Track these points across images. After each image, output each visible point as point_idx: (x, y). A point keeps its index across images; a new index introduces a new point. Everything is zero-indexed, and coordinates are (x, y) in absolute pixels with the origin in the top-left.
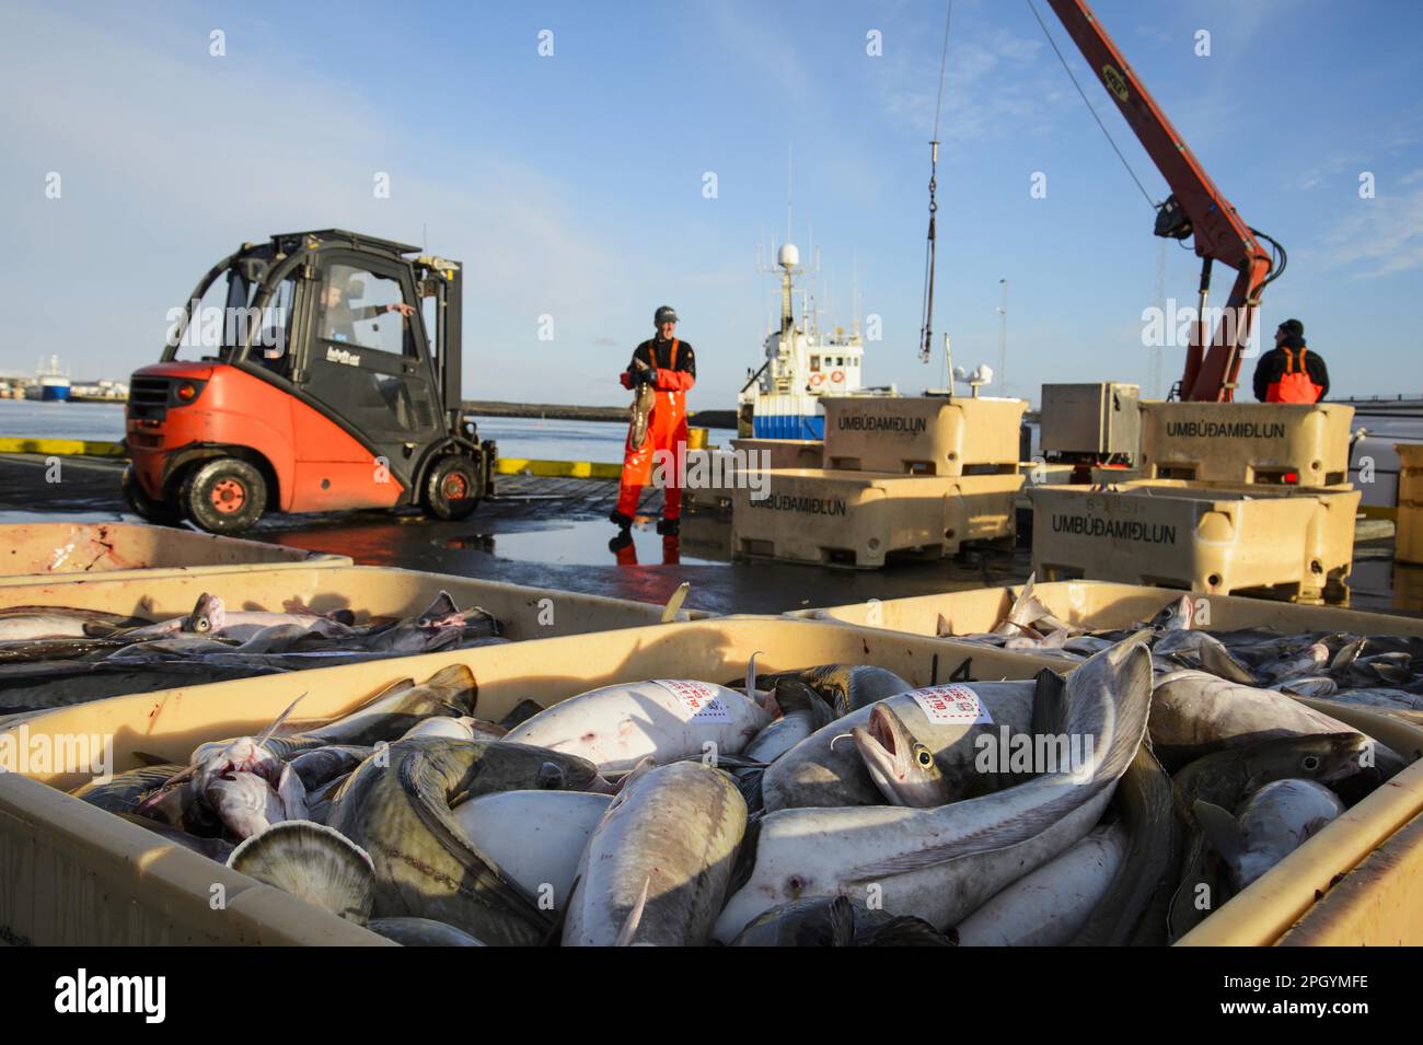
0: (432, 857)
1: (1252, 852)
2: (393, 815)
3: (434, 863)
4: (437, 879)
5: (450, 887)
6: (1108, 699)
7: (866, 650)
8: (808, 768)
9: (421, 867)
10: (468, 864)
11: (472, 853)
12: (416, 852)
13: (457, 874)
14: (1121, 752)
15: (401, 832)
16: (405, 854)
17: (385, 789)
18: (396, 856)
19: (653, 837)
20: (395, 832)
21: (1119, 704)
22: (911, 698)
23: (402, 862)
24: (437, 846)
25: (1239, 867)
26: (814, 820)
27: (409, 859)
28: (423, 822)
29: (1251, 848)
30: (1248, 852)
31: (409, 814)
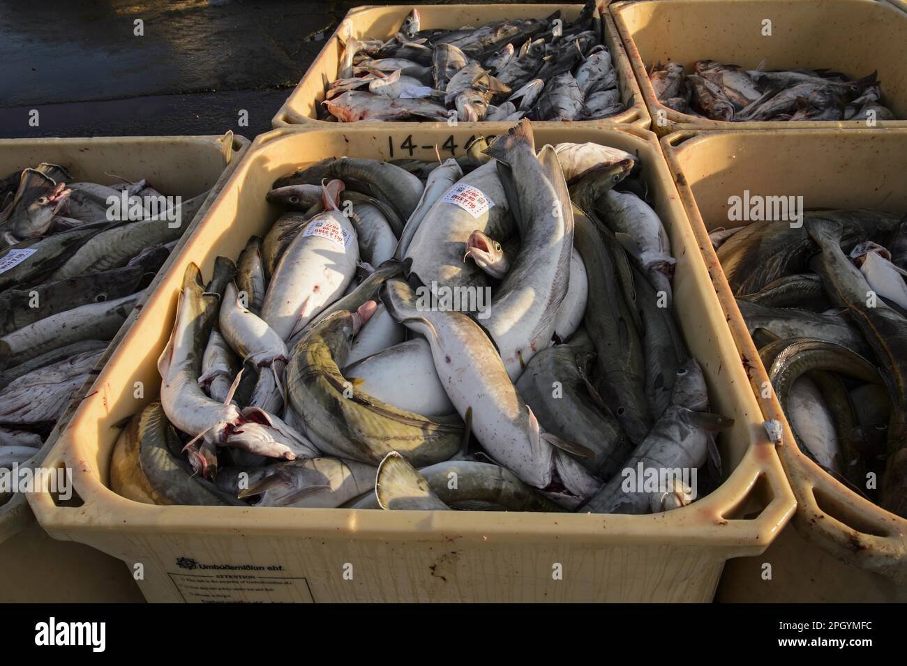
0: (405, 432)
1: (645, 251)
2: (371, 422)
3: (408, 434)
4: (414, 439)
5: (421, 440)
6: (547, 181)
7: (347, 141)
8: (445, 270)
9: (404, 439)
10: (421, 426)
11: (419, 420)
12: (397, 433)
13: (420, 433)
14: (567, 211)
15: (382, 428)
16: (392, 436)
17: (351, 409)
18: (389, 439)
19: (491, 376)
20: (380, 429)
21: (553, 182)
22: (457, 205)
23: (393, 440)
24: (403, 426)
25: (642, 260)
26: (507, 318)
27: (395, 438)
28: (387, 417)
29: (643, 250)
30: (643, 252)
31: (378, 418)
